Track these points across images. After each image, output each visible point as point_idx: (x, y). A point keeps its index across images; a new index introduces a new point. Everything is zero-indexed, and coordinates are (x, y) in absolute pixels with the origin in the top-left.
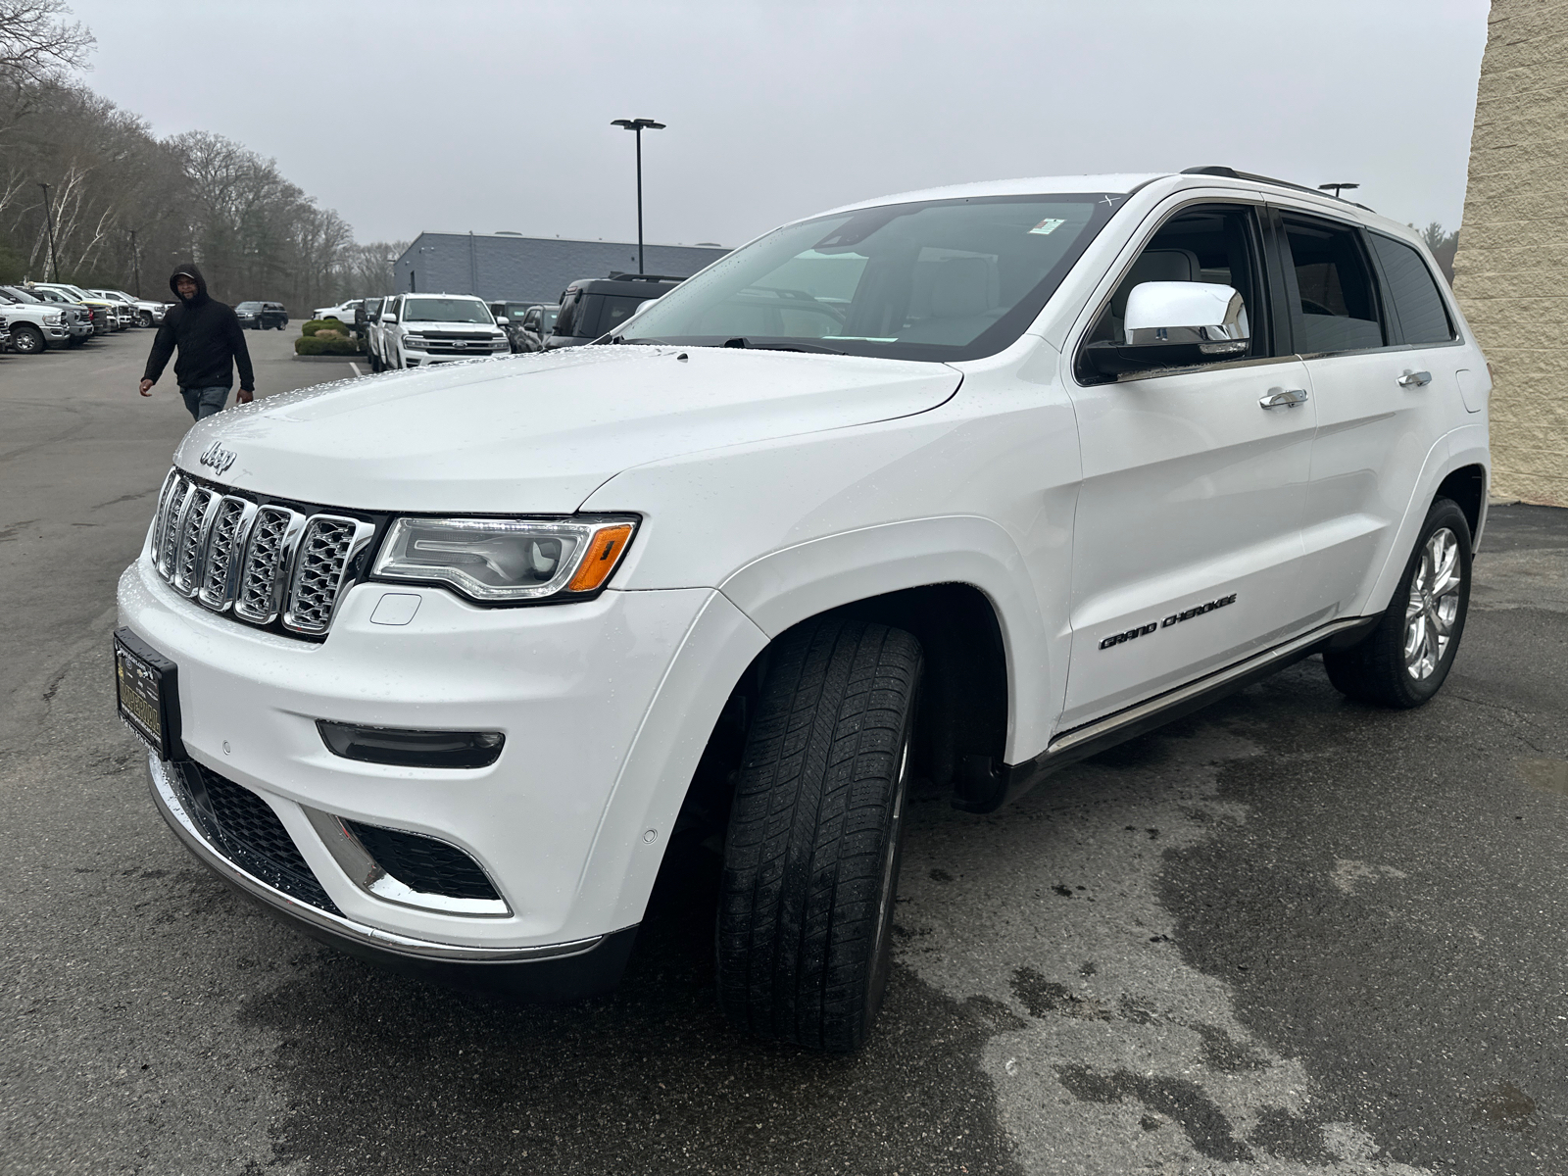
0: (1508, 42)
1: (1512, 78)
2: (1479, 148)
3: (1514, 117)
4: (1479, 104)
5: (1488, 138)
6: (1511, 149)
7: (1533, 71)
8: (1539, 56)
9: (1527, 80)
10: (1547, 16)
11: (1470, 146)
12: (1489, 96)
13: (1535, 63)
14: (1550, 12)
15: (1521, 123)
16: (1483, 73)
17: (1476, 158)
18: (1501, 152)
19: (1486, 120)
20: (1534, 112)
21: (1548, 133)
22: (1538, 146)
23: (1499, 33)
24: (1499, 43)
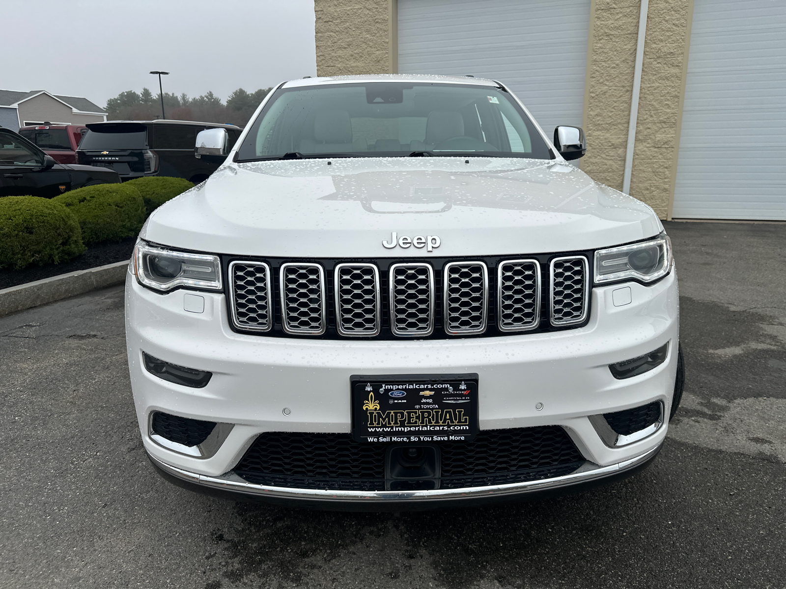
0: (325, 20)
1: (329, 37)
2: (320, 66)
3: (333, 54)
4: (317, 46)
5: (323, 62)
6: (333, 68)
7: (337, 35)
8: (338, 29)
9: (335, 39)
10: (339, 12)
11: (316, 64)
12: (321, 44)
13: (337, 32)
14: (340, 11)
15: (336, 57)
16: (316, 33)
17: (319, 70)
18: (330, 68)
19: (321, 53)
20: (340, 53)
21: (347, 62)
22: (344, 67)
23: (320, 16)
24: (321, 21)
